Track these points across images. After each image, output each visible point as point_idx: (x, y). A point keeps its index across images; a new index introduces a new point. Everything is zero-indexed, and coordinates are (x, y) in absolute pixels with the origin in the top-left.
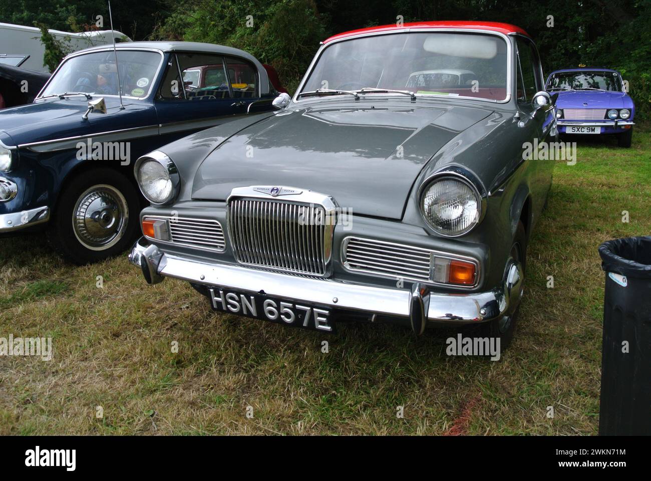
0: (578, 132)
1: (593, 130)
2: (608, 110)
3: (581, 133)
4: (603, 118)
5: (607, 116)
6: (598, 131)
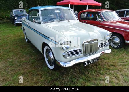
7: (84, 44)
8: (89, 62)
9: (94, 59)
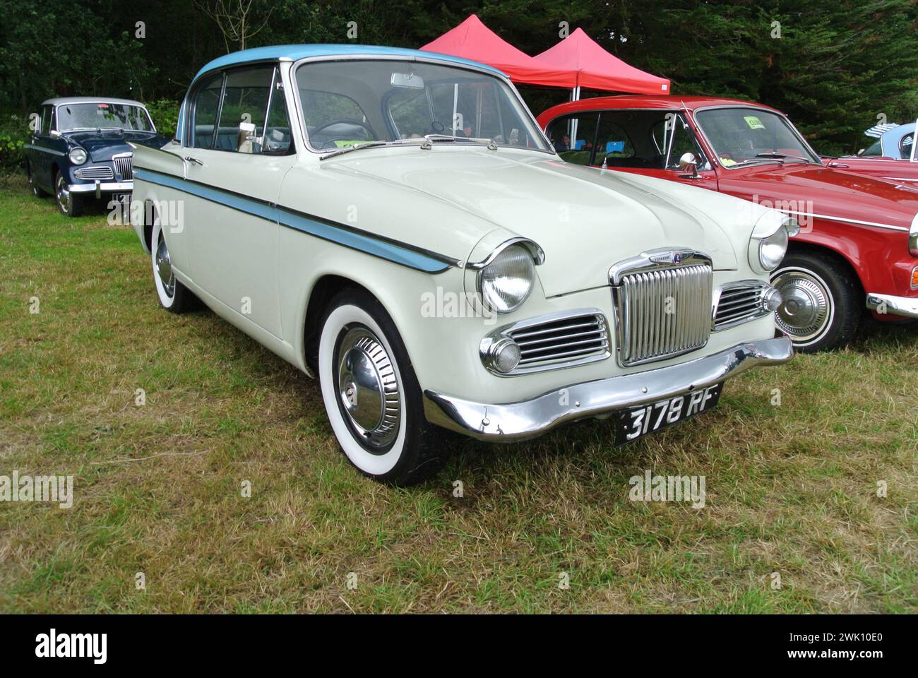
7: (622, 283)
8: (656, 413)
9: (687, 396)
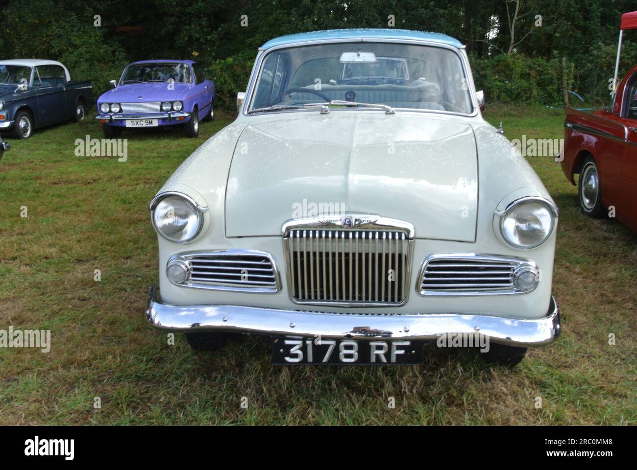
0: (137, 126)
1: (151, 123)
2: (162, 103)
3: (140, 126)
4: (159, 111)
5: (161, 109)
6: (155, 124)
7: (288, 235)
